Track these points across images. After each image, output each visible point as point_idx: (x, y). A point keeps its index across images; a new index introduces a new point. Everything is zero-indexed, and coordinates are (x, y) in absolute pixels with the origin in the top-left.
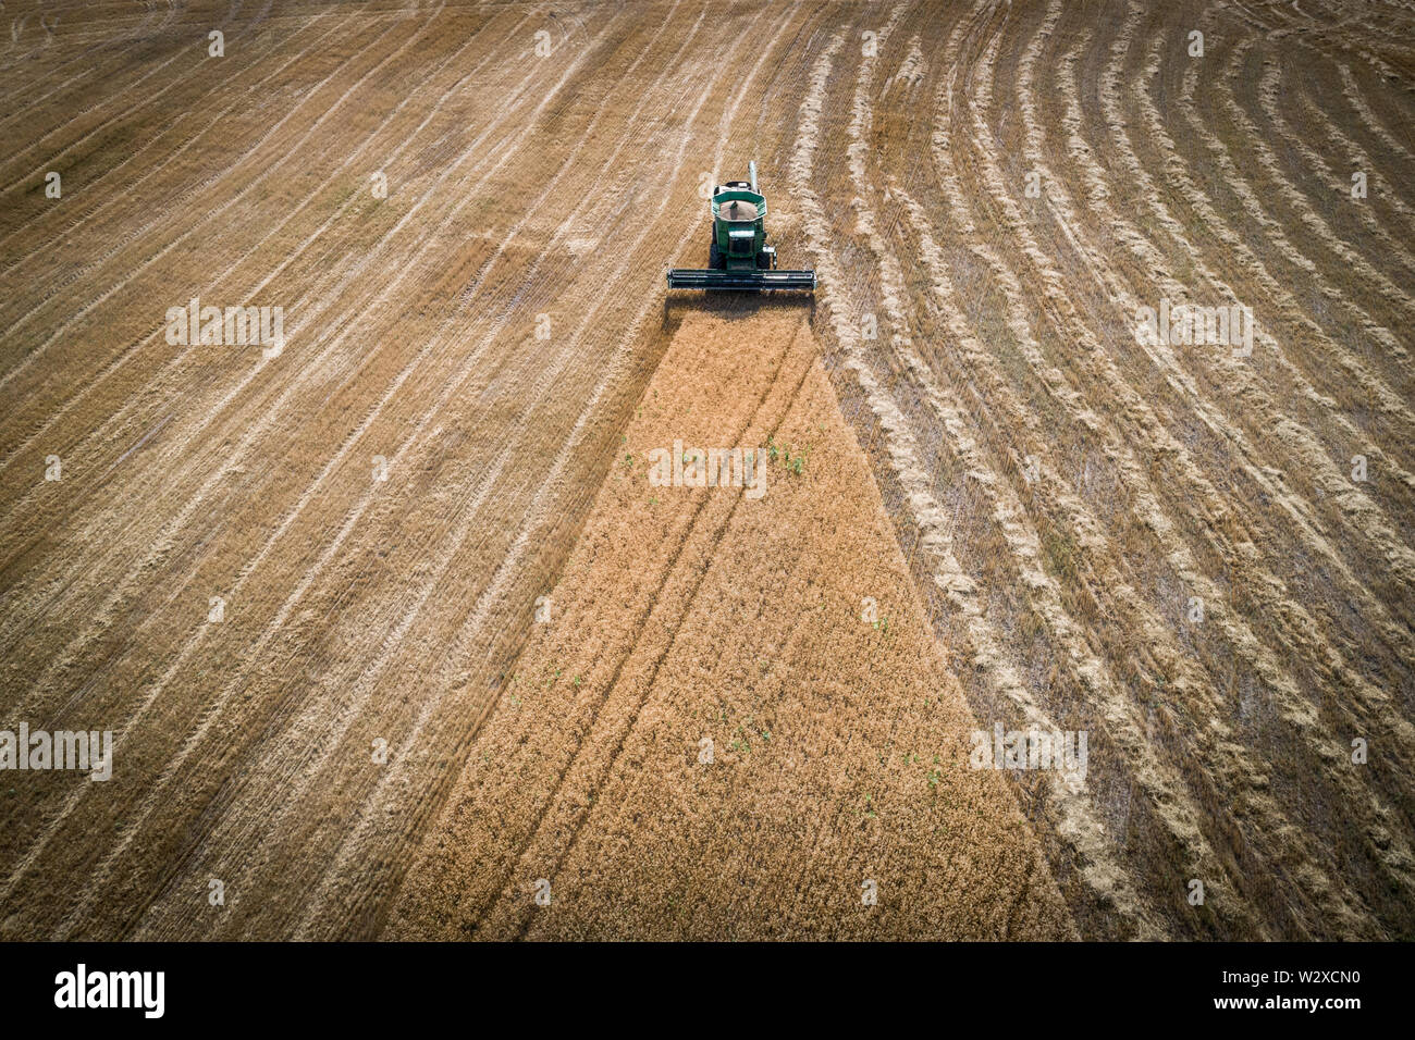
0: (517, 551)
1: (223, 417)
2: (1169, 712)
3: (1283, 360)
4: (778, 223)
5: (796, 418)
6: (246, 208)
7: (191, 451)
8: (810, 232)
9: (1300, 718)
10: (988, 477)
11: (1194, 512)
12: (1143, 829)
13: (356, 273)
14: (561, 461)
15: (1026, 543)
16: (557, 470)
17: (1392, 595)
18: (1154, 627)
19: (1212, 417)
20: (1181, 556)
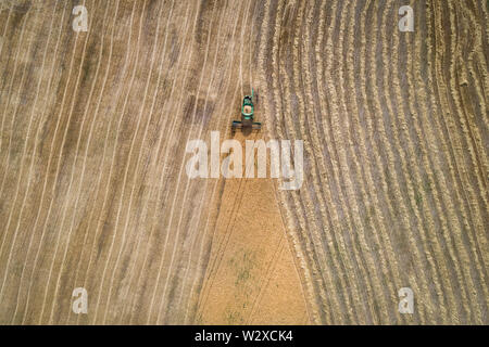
17: (343, 188)
18: (308, 196)
19: (330, 148)
20: (315, 182)
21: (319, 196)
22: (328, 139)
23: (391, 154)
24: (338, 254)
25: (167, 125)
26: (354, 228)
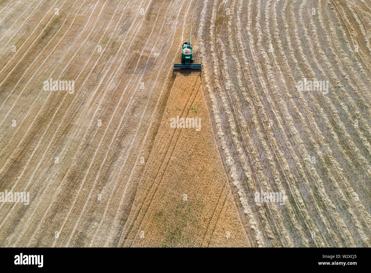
0: (150, 127)
1: (95, 97)
2: (250, 157)
3: (285, 86)
4: (195, 49)
5: (197, 100)
6: (88, 43)
7: (91, 105)
8: (201, 52)
9: (270, 158)
10: (229, 112)
11: (262, 120)
12: (243, 176)
13: (113, 62)
14: (156, 108)
15: (233, 126)
16: (155, 110)
17: (290, 136)
18: (251, 142)
19: (269, 99)
20: (258, 129)
21: (264, 143)
22: (266, 91)
23: (333, 107)
24: (297, 212)
25: (108, 74)
26: (311, 180)
